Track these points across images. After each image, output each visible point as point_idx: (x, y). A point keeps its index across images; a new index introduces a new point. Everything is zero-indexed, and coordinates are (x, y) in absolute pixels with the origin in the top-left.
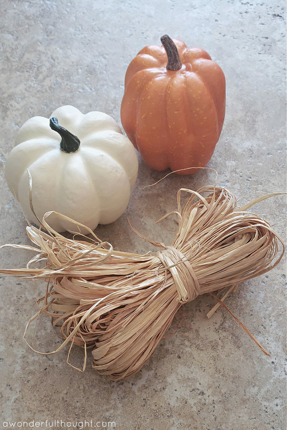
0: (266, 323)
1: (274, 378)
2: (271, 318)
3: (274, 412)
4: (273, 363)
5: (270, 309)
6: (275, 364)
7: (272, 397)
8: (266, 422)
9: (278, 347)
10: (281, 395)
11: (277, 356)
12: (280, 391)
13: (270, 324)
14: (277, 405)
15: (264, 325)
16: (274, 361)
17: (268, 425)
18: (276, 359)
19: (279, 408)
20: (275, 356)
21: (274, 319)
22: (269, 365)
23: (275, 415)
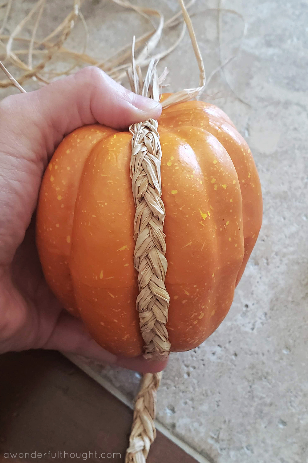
0: (274, 261)
1: (234, 323)
2: (283, 259)
3: (204, 358)
4: (247, 306)
5: (291, 249)
6: (249, 309)
7: (214, 341)
8: (186, 362)
9: (267, 295)
10: (227, 345)
11: (258, 302)
12: (230, 342)
13: (278, 264)
14: (214, 354)
15: (270, 260)
16: (250, 304)
17: (185, 368)
18: (253, 304)
19: (213, 358)
20: (255, 302)
21: (287, 262)
22: (239, 305)
23: (202, 362)
